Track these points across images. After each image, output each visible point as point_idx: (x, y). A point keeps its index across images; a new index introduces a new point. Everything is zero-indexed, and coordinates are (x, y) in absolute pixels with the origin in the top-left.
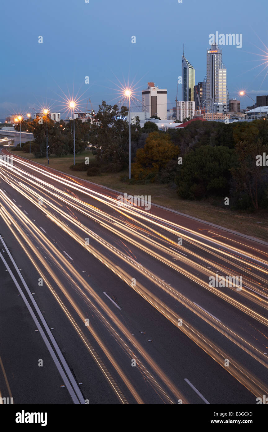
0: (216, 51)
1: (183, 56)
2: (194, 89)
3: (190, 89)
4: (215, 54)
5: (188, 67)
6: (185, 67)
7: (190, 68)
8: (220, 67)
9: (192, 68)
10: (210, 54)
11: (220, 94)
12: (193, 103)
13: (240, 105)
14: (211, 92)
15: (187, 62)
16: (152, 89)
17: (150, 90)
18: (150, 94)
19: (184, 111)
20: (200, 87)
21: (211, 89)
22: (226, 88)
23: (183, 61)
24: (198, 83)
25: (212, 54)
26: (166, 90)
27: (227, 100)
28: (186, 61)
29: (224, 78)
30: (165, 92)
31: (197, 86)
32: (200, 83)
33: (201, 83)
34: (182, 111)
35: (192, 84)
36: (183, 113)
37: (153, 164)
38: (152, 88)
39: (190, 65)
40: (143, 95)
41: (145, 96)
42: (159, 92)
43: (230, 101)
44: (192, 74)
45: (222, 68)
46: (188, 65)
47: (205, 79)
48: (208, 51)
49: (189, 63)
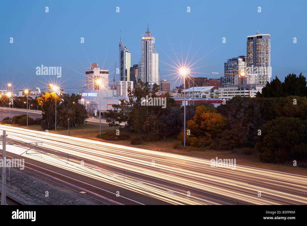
0: (149, 38)
1: (120, 41)
2: (130, 70)
3: (126, 71)
4: (148, 41)
5: (125, 51)
6: (122, 51)
7: (126, 51)
8: (153, 52)
9: (128, 52)
10: (144, 40)
11: (153, 75)
12: (131, 83)
13: (169, 85)
14: (145, 73)
15: (124, 47)
16: (95, 70)
17: (93, 70)
18: (93, 74)
19: (124, 89)
20: (136, 69)
21: (145, 71)
22: (158, 70)
23: (120, 45)
24: (134, 65)
25: (146, 41)
26: (107, 71)
27: (159, 80)
28: (123, 45)
29: (156, 62)
30: (107, 73)
31: (133, 67)
32: (135, 65)
33: (137, 66)
34: (122, 90)
35: (128, 66)
36: (123, 91)
37: (206, 133)
38: (95, 68)
39: (126, 49)
40: (87, 74)
41: (88, 76)
42: (101, 72)
43: (161, 81)
44: (128, 57)
45: (154, 53)
46: (124, 49)
47: (140, 62)
48: (143, 37)
49: (125, 47)
